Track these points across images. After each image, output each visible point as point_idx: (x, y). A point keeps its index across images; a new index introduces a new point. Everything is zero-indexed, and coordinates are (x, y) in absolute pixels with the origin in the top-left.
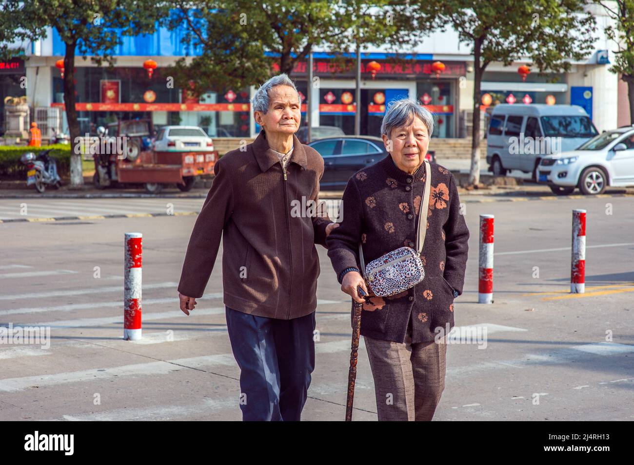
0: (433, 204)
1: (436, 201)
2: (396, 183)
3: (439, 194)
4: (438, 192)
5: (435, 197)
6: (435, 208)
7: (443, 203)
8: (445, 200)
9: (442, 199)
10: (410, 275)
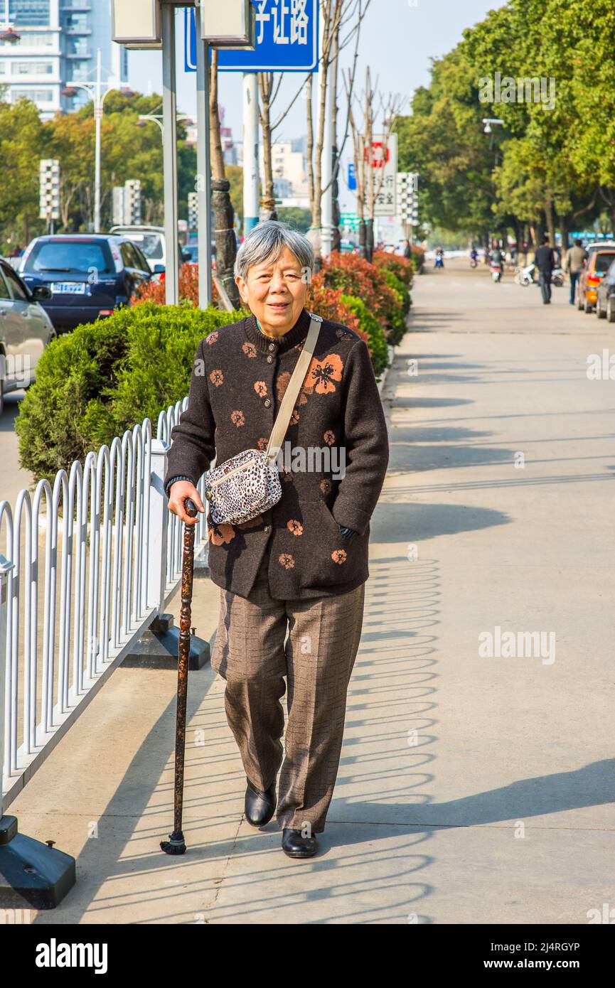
0: (312, 385)
1: (318, 382)
2: (255, 350)
3: (325, 370)
4: (323, 368)
5: (317, 376)
6: (314, 392)
7: (330, 384)
8: (333, 381)
9: (329, 378)
10: (251, 492)
